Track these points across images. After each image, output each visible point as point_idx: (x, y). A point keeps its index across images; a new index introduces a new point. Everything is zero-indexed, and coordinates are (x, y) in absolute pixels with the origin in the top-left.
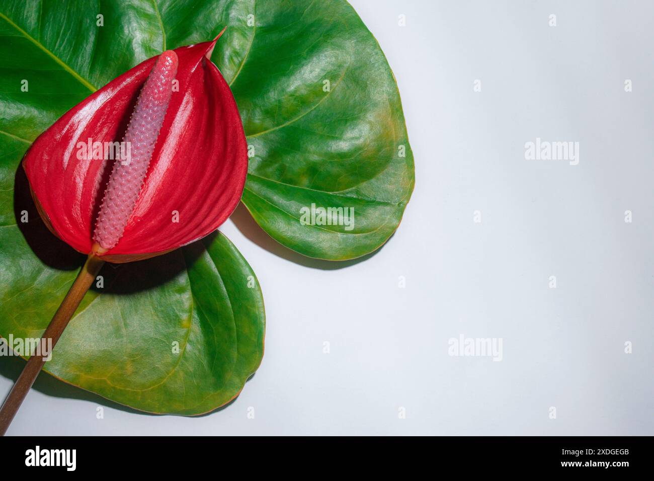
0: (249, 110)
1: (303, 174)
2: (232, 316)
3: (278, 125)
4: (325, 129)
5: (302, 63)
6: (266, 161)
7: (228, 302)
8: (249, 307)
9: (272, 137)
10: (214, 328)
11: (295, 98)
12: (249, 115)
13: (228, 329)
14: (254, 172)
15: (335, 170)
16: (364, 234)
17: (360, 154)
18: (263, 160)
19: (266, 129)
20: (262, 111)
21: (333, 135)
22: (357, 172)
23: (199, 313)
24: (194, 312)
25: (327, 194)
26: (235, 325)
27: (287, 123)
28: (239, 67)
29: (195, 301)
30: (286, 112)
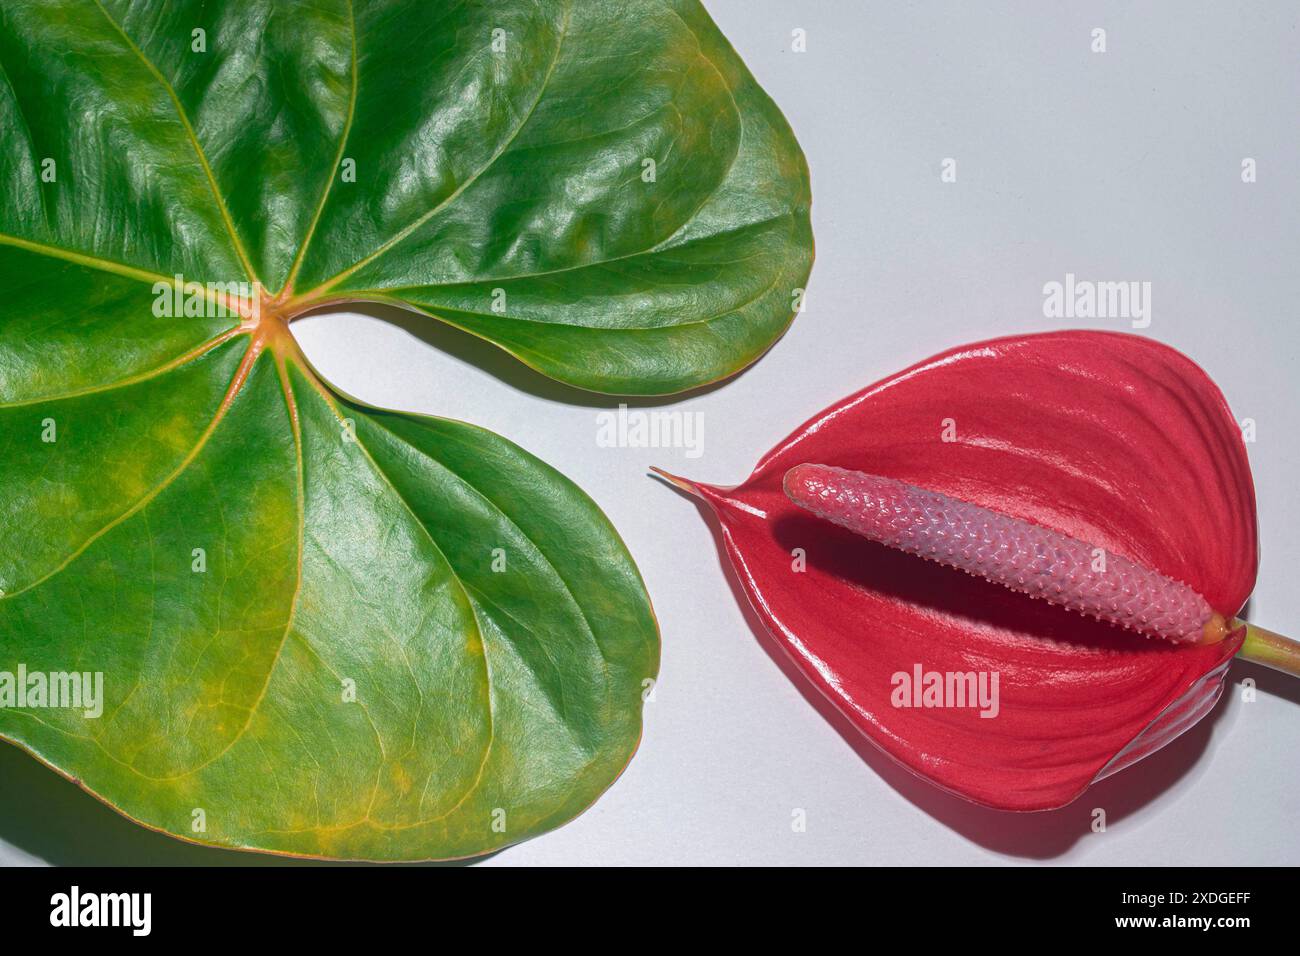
1: (580, 238)
2: (564, 589)
3: (484, 161)
4: (582, 127)
6: (492, 242)
8: (593, 557)
9: (482, 193)
10: (533, 630)
13: (567, 622)
18: (487, 242)
19: (464, 178)
22: (683, 185)
23: (490, 614)
24: (480, 615)
25: (643, 255)
26: (577, 607)
27: (499, 151)
28: (351, 83)
29: (473, 592)
30: (489, 128)
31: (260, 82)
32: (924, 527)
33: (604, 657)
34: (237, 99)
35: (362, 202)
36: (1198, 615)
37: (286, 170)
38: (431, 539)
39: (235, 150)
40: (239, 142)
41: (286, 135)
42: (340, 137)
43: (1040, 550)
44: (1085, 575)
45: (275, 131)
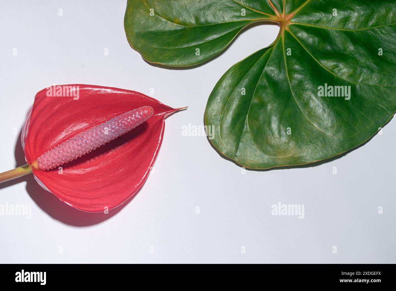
0: (303, 71)
1: (260, 99)
2: (177, 48)
3: (292, 88)
4: (287, 115)
5: (330, 106)
6: (271, 79)
7: (186, 46)
8: (180, 57)
9: (285, 84)
10: (172, 36)
11: (308, 99)
12: (300, 71)
13: (169, 44)
14: (265, 71)
15: (261, 118)
16: (220, 132)
17: (270, 134)
18: (272, 77)
19: (291, 81)
20: (302, 79)
21: (283, 119)
22: (259, 132)
23: (182, 29)
24: (183, 27)
25: (247, 113)
26: (171, 48)
27: (293, 94)
28: (331, 71)
29: (190, 28)
30: (300, 94)
31: (344, 51)
32: (114, 123)
33: (156, 48)
34: (342, 44)
35: (299, 55)
36: (41, 163)
37: (318, 45)
38: (208, 25)
39: (330, 37)
40: (331, 39)
41: (327, 50)
42: (319, 61)
43: (86, 142)
44: (72, 146)
45: (329, 48)
